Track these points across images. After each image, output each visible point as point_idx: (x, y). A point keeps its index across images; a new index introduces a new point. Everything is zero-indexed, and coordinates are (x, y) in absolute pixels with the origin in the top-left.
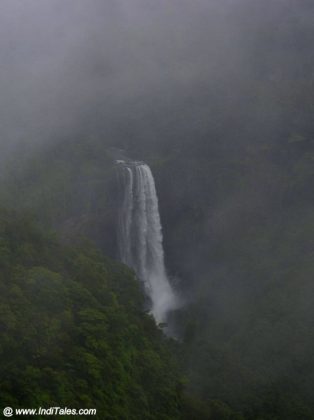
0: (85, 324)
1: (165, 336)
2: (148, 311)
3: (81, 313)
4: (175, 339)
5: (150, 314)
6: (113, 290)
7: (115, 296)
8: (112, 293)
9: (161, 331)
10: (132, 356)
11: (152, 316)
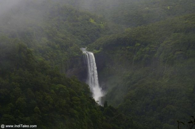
0: (74, 101)
1: (98, 105)
2: (93, 97)
3: (72, 98)
4: (101, 105)
5: (93, 98)
6: (82, 91)
7: (83, 93)
8: (82, 92)
9: (97, 103)
10: (88, 111)
11: (94, 99)
